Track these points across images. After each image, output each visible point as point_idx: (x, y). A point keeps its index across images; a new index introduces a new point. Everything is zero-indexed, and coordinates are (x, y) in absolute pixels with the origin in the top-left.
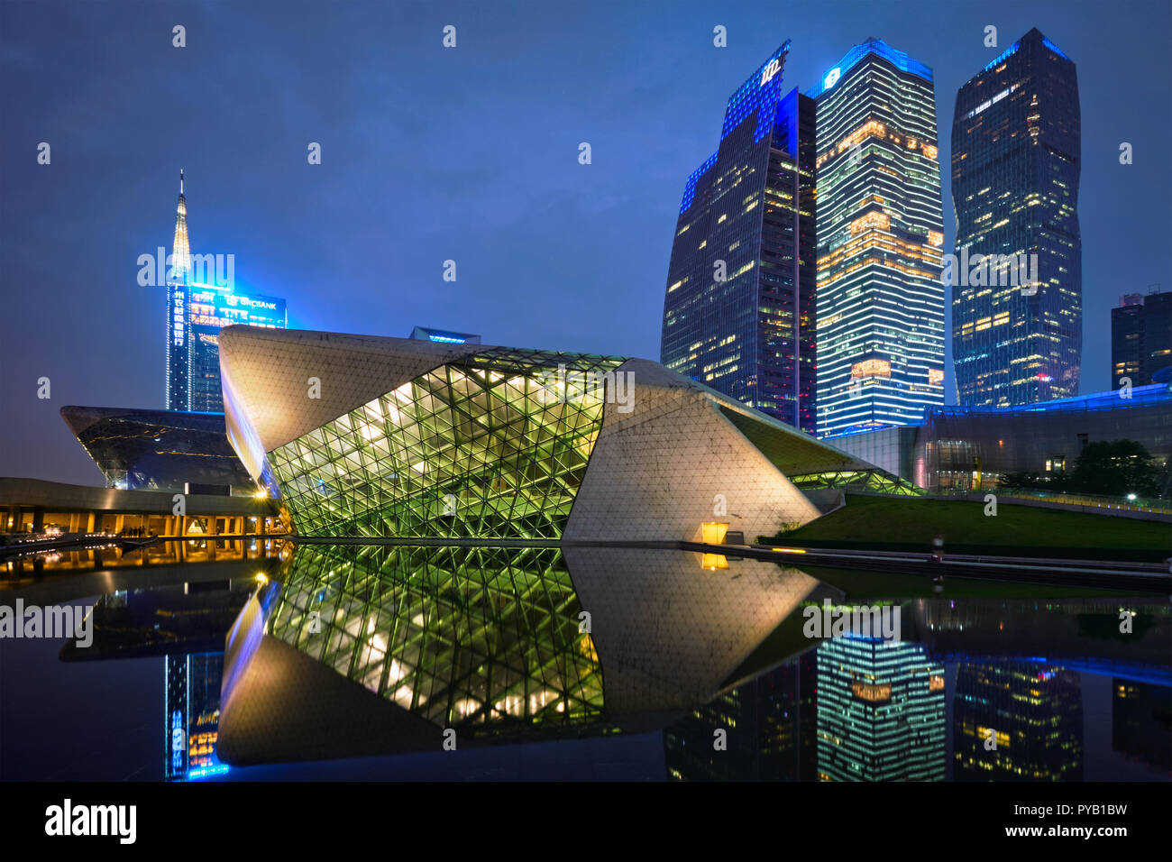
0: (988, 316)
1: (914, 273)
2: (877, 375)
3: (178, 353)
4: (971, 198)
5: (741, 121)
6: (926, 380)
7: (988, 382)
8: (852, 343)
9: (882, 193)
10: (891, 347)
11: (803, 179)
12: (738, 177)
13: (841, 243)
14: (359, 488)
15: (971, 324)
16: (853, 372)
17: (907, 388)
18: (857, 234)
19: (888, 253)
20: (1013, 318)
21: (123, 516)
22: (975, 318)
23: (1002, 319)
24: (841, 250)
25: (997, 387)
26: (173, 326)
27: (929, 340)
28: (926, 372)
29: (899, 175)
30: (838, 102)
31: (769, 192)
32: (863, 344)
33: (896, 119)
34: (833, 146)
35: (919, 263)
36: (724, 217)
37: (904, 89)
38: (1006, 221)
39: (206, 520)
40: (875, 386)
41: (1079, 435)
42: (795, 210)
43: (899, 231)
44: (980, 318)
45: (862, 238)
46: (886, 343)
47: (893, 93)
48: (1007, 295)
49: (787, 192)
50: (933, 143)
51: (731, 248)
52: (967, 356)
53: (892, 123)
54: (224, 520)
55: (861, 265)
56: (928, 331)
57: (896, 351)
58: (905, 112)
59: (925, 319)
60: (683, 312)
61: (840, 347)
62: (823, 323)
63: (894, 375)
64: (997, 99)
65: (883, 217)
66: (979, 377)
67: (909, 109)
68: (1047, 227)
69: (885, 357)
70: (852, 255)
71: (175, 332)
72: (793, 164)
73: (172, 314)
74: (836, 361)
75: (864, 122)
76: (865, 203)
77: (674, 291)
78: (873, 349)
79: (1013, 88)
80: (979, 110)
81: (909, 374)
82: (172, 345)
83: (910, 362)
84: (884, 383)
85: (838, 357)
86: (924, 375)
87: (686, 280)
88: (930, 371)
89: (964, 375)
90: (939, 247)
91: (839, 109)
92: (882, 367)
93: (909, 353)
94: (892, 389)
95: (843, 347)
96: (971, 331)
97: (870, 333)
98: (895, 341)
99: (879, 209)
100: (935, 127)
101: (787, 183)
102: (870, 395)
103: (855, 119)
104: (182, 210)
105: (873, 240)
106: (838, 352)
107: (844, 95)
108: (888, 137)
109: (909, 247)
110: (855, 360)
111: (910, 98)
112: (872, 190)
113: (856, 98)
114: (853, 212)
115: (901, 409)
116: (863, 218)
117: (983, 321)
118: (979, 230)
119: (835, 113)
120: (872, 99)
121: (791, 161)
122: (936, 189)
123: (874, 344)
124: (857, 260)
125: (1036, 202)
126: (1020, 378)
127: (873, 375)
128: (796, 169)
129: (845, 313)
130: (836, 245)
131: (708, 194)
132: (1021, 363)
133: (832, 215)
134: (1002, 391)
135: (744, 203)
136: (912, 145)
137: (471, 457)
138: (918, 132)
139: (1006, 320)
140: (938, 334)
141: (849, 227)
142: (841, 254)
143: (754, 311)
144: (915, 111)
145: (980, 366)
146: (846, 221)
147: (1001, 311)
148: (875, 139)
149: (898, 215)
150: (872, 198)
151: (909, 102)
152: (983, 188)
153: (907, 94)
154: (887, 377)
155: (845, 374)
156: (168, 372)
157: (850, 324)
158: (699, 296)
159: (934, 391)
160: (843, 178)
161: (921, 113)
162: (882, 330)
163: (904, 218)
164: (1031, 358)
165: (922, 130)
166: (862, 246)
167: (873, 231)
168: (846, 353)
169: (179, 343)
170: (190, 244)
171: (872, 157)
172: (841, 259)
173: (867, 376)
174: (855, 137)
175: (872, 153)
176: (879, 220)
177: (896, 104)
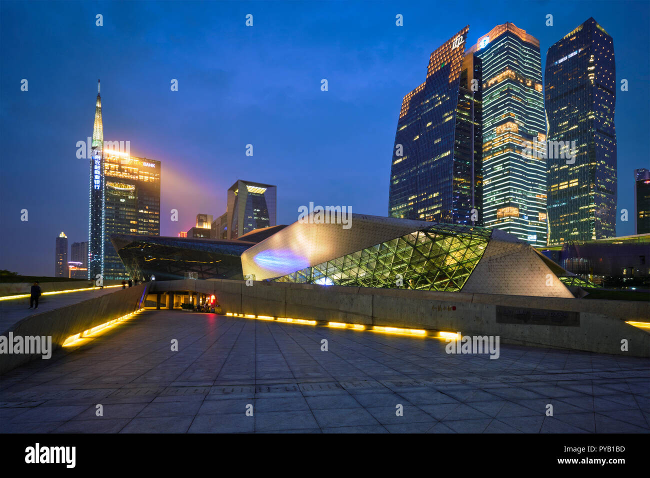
0: (566, 181)
1: (530, 158)
2: (512, 216)
3: (97, 194)
4: (556, 112)
5: (439, 68)
6: (537, 219)
7: (567, 219)
8: (497, 197)
9: (514, 111)
10: (519, 200)
12: (440, 101)
13: (490, 138)
15: (557, 185)
16: (498, 214)
17: (528, 223)
18: (500, 134)
19: (517, 146)
20: (581, 184)
22: (558, 182)
23: (574, 183)
24: (490, 143)
25: (572, 222)
26: (94, 177)
28: (537, 214)
29: (522, 101)
30: (488, 57)
31: (458, 111)
32: (503, 198)
33: (520, 68)
34: (485, 81)
36: (430, 124)
37: (525, 52)
38: (577, 126)
40: (511, 222)
41: (641, 256)
42: (472, 122)
43: (523, 133)
44: (561, 182)
45: (503, 137)
46: (517, 198)
47: (519, 54)
48: (577, 169)
49: (467, 112)
50: (540, 83)
51: (436, 142)
52: (554, 204)
53: (519, 71)
55: (502, 152)
56: (538, 191)
57: (521, 202)
58: (525, 65)
59: (537, 184)
60: (403, 177)
61: (490, 198)
63: (521, 216)
64: (570, 56)
65: (515, 125)
66: (561, 216)
67: (528, 63)
68: (599, 132)
69: (516, 206)
70: (496, 146)
71: (95, 180)
72: (471, 96)
73: (93, 170)
74: (490, 206)
75: (504, 70)
76: (505, 117)
77: (398, 164)
78: (510, 201)
79: (580, 50)
80: (559, 62)
81: (529, 215)
82: (93, 189)
83: (529, 208)
84: (515, 220)
85: (490, 204)
86: (537, 216)
87: (405, 158)
88: (540, 214)
89: (553, 215)
91: (489, 61)
92: (514, 211)
93: (529, 203)
94: (519, 224)
95: (492, 199)
96: (556, 189)
97: (508, 192)
98: (521, 196)
99: (513, 121)
100: (541, 74)
102: (508, 227)
103: (498, 68)
104: (99, 105)
105: (510, 138)
106: (490, 201)
107: (492, 53)
108: (517, 79)
110: (499, 207)
111: (527, 56)
112: (509, 109)
113: (499, 56)
114: (498, 121)
115: (524, 236)
116: (503, 125)
117: (563, 184)
118: (561, 130)
119: (486, 63)
120: (508, 57)
121: (470, 94)
122: (541, 109)
123: (510, 198)
124: (500, 149)
125: (593, 116)
126: (584, 218)
127: (510, 216)
128: (472, 99)
129: (493, 179)
130: (487, 140)
131: (418, 108)
132: (585, 209)
133: (487, 120)
134: (574, 225)
135: (443, 117)
136: (529, 84)
138: (533, 76)
139: (576, 184)
140: (543, 192)
141: (495, 130)
142: (490, 145)
143: (451, 180)
144: (530, 64)
145: (561, 210)
146: (493, 126)
147: (574, 179)
148: (509, 80)
149: (522, 124)
150: (509, 114)
151: (527, 59)
152: (563, 106)
153: (526, 54)
154: (517, 217)
155: (493, 215)
156: (90, 206)
157: (496, 185)
158: (415, 168)
159: (541, 225)
160: (491, 101)
161: (533, 66)
162: (514, 190)
163: (525, 126)
164: (591, 206)
165: (535, 75)
166: (503, 141)
167: (509, 133)
168: (494, 203)
169: (97, 188)
171: (509, 91)
172: (490, 147)
173: (506, 216)
174: (499, 78)
175: (508, 88)
176: (512, 126)
177: (521, 60)
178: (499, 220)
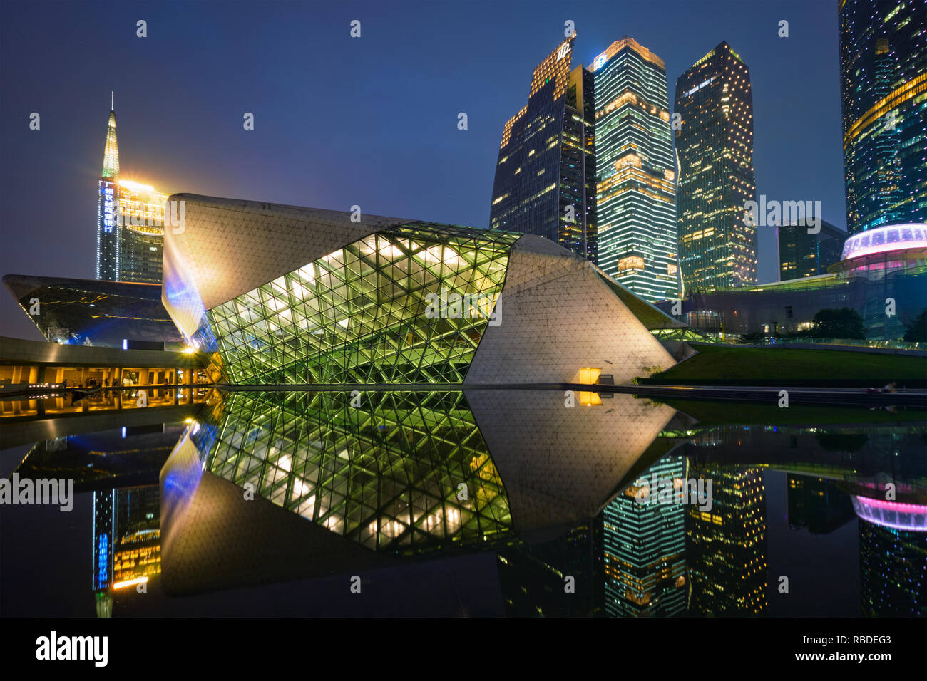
0: (700, 230)
1: (656, 198)
2: (635, 267)
3: (108, 238)
4: (687, 150)
5: (543, 85)
6: (666, 272)
7: (702, 275)
8: (618, 245)
9: (636, 142)
10: (644, 248)
11: (587, 128)
12: (543, 123)
13: (609, 174)
14: (289, 342)
15: (690, 235)
16: (620, 265)
17: (654, 277)
18: (620, 169)
19: (640, 184)
20: (716, 233)
21: (63, 369)
22: (692, 231)
23: (709, 232)
24: (610, 180)
25: (708, 278)
26: (104, 217)
27: (668, 244)
28: (666, 266)
29: (646, 130)
30: (605, 78)
31: (565, 135)
32: (625, 246)
33: (643, 92)
34: (602, 108)
35: (660, 191)
36: (533, 152)
37: (648, 72)
38: (710, 167)
39: (137, 374)
40: (635, 275)
41: (786, 308)
42: (582, 149)
43: (647, 169)
44: (695, 231)
45: (624, 172)
46: (641, 246)
47: (641, 75)
48: (712, 216)
49: (576, 136)
50: (666, 111)
51: (539, 174)
52: (688, 257)
53: (641, 95)
54: (153, 373)
55: (623, 191)
56: (667, 238)
57: (646, 250)
58: (649, 88)
59: (665, 229)
60: (504, 219)
61: (610, 247)
62: (600, 230)
63: (647, 268)
64: (702, 85)
65: (637, 158)
66: (696, 271)
67: (651, 87)
68: (736, 173)
69: (640, 255)
70: (617, 184)
71: (105, 221)
72: (581, 117)
73: (103, 207)
74: (608, 257)
75: (623, 92)
76: (625, 148)
77: (498, 203)
78: (633, 249)
79: (712, 79)
80: (691, 92)
81: (656, 267)
82: (102, 232)
83: (656, 259)
84: (640, 273)
85: (609, 254)
86: (666, 269)
87: (506, 196)
88: (669, 266)
89: (687, 269)
90: (672, 181)
91: (606, 83)
92: (639, 262)
93: (655, 253)
94: (645, 277)
95: (612, 248)
96: (690, 240)
97: (630, 238)
98: (647, 244)
99: (634, 153)
100: (667, 100)
101: (576, 129)
102: (632, 281)
103: (617, 90)
104: (112, 124)
105: (631, 174)
106: (609, 251)
107: (609, 74)
108: (639, 104)
109: (653, 180)
110: (620, 257)
111: (651, 79)
112: (630, 139)
113: (617, 76)
114: (617, 154)
115: (651, 292)
116: (624, 158)
117: (697, 233)
118: (693, 172)
119: (603, 85)
120: (627, 78)
121: (579, 115)
122: (669, 142)
123: (633, 245)
124: (620, 187)
125: (728, 155)
126: (722, 272)
127: (633, 268)
128: (582, 121)
129: (613, 224)
130: (606, 177)
131: (520, 135)
132: (722, 262)
133: (603, 155)
134: (710, 281)
135: (547, 142)
136: (654, 111)
137: (390, 315)
138: (657, 102)
139: (712, 233)
140: (673, 240)
141: (615, 164)
142: (609, 183)
143: (556, 219)
144: (655, 88)
145: (695, 264)
146: (612, 160)
147: (709, 227)
148: (630, 105)
149: (646, 158)
150: (629, 145)
151: (651, 81)
152: (695, 144)
153: (649, 76)
154: (642, 269)
155: (614, 267)
156: (99, 253)
157: (616, 231)
158: (516, 208)
159: (671, 279)
160: (610, 130)
161: (658, 90)
162: (638, 236)
163: (650, 160)
164: (728, 259)
165: (660, 101)
166: (624, 178)
167: (631, 168)
168: (614, 252)
169: (108, 230)
170: (119, 151)
171: (629, 117)
172: (610, 186)
173: (629, 268)
174: (618, 103)
175: (629, 113)
176: (633, 160)
177: (643, 82)
178: (621, 273)
